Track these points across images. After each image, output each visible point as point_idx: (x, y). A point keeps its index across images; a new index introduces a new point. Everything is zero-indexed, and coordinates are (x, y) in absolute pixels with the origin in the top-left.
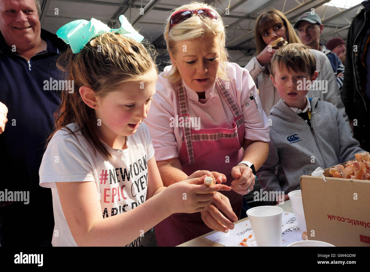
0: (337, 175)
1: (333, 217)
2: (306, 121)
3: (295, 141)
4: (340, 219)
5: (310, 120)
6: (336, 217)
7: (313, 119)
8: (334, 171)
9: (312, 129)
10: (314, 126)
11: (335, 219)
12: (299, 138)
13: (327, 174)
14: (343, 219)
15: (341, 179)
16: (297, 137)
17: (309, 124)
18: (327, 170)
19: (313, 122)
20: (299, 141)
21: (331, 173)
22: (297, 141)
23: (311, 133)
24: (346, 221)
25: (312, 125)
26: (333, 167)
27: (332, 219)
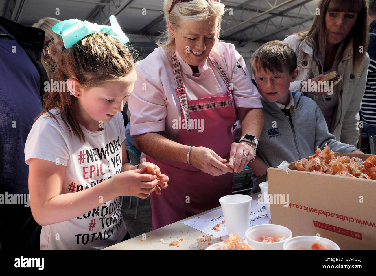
0: (301, 168)
1: (293, 205)
2: (288, 117)
3: (274, 135)
4: (298, 207)
5: (291, 116)
6: (295, 205)
7: (294, 116)
8: (298, 165)
9: (292, 126)
10: (294, 123)
11: (294, 207)
12: (278, 133)
13: (292, 167)
14: (300, 207)
15: (304, 172)
16: (277, 131)
17: (290, 120)
18: (293, 163)
19: (294, 118)
20: (278, 135)
21: (296, 166)
22: (276, 136)
23: (291, 129)
24: (303, 208)
25: (292, 122)
26: (299, 161)
27: (292, 206)
